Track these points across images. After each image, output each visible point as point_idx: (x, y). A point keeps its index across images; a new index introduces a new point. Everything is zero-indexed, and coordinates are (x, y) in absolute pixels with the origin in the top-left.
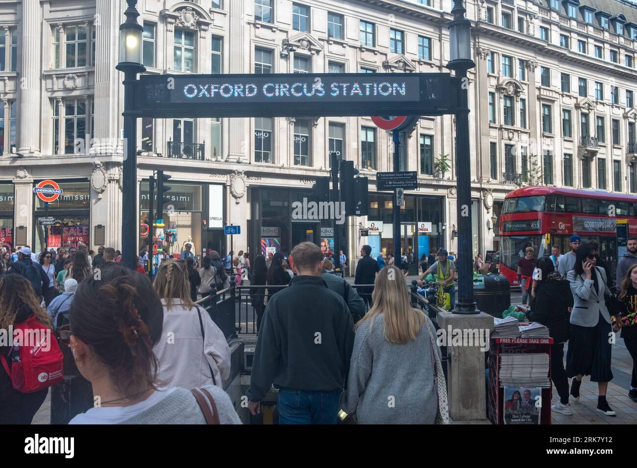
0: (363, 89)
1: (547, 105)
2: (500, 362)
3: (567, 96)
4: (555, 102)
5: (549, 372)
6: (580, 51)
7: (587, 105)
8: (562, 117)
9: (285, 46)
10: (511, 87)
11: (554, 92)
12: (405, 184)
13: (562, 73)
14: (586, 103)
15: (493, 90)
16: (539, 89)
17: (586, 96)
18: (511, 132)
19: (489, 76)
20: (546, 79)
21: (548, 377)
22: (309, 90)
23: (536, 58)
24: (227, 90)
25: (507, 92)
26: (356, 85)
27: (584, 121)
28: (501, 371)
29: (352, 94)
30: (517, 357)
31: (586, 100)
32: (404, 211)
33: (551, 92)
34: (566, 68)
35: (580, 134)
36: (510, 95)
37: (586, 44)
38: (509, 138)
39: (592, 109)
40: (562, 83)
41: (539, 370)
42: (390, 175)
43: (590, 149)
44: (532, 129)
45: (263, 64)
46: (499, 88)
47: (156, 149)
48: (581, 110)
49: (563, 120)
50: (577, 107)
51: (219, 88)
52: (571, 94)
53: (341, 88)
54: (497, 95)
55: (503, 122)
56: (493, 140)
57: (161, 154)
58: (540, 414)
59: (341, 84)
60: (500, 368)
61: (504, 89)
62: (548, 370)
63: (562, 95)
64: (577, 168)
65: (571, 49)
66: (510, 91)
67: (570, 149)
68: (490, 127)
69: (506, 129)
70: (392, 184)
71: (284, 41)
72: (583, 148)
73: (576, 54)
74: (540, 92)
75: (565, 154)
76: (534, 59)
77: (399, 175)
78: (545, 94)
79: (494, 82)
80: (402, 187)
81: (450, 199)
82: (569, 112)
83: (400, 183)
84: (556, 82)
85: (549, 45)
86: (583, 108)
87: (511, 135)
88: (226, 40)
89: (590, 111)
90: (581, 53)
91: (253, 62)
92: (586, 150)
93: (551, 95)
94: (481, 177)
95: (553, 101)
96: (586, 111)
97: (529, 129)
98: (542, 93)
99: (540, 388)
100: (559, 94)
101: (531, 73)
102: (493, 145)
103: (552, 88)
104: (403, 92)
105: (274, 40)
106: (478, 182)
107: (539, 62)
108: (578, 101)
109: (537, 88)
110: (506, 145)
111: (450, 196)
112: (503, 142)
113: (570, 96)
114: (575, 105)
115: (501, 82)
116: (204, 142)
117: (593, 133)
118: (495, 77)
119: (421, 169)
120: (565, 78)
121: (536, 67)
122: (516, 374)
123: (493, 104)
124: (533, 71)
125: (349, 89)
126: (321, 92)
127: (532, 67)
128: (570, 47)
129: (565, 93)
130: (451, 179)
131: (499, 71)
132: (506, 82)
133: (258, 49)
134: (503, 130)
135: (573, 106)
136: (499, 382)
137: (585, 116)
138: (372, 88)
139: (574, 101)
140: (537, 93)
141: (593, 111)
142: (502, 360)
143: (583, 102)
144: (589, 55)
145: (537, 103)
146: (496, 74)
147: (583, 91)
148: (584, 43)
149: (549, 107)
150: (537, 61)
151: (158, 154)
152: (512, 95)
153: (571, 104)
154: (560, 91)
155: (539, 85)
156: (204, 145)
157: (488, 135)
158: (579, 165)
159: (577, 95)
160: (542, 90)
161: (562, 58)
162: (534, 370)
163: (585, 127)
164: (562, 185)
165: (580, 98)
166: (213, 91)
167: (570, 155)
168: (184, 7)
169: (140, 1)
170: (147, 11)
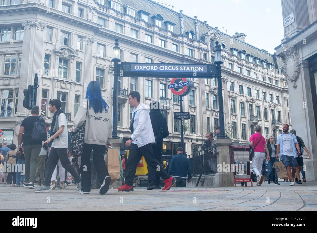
0: (190, 69)
1: (233, 100)
2: (234, 154)
3: (242, 96)
4: (237, 99)
5: (249, 157)
6: (247, 75)
7: (252, 100)
8: (240, 106)
9: (110, 68)
10: (216, 91)
11: (236, 94)
12: (185, 117)
13: (239, 85)
14: (251, 99)
15: (207, 92)
16: (229, 92)
17: (251, 96)
18: (216, 112)
19: (206, 85)
20: (232, 87)
21: (249, 158)
22: (174, 68)
23: (227, 77)
24: (148, 68)
25: (214, 93)
26: (188, 67)
27: (250, 108)
28: (234, 157)
29: (187, 70)
30: (239, 152)
31: (251, 98)
32: (166, 151)
33: (235, 94)
34: (242, 83)
35: (249, 115)
36: (216, 94)
37: (250, 72)
38: (216, 115)
39: (254, 103)
40: (240, 90)
41: (246, 156)
42: (179, 113)
43: (254, 121)
44: (227, 111)
45: (100, 76)
46: (211, 91)
47: (47, 115)
48: (249, 103)
49: (241, 107)
50: (247, 101)
51: (146, 67)
52: (244, 95)
53: (183, 68)
54: (209, 95)
55: (212, 108)
56: (208, 116)
57: (50, 118)
58: (247, 170)
59: (183, 67)
60: (234, 156)
61: (213, 92)
62: (249, 156)
63: (240, 95)
64: (248, 131)
65: (243, 74)
66: (216, 93)
67: (245, 121)
68: (207, 110)
69: (214, 111)
70: (180, 117)
71: (110, 66)
72: (251, 121)
73: (246, 76)
74: (230, 94)
75: (242, 124)
76: (226, 78)
77: (182, 113)
78: (232, 95)
79: (208, 88)
80: (184, 118)
81: (188, 144)
82: (243, 103)
83: (183, 116)
84: (237, 89)
85: (233, 72)
86: (250, 102)
87: (216, 114)
88: (83, 64)
89: (253, 103)
90: (248, 76)
91: (95, 75)
92: (252, 122)
93: (235, 95)
94: (203, 134)
95: (236, 98)
96: (251, 103)
97: (225, 111)
98: (231, 94)
99: (247, 162)
100: (239, 95)
101: (225, 85)
102: (208, 118)
103: (235, 92)
104: (202, 70)
105: (105, 65)
106: (201, 137)
107: (229, 79)
108: (248, 98)
109: (228, 92)
110: (214, 119)
111: (188, 143)
112: (213, 117)
113: (244, 96)
114: (246, 100)
115: (211, 88)
116: (71, 113)
117: (255, 114)
118: (209, 86)
119: (174, 129)
120: (241, 87)
121: (227, 82)
122: (239, 157)
123: (208, 99)
124: (226, 84)
125: (186, 68)
126: (177, 69)
127: (225, 82)
128: (243, 73)
129: (241, 94)
130: (188, 134)
131: (210, 83)
132: (214, 88)
133: (98, 69)
134: (213, 111)
135: (245, 101)
136: (234, 160)
137: (251, 105)
138: (193, 68)
139: (245, 99)
140: (228, 94)
141: (255, 103)
142: (235, 153)
143: (250, 99)
144: (252, 77)
145: (229, 99)
146: (209, 85)
147: (250, 94)
148: (249, 71)
149: (234, 101)
150: (228, 79)
151: (48, 118)
152: (217, 95)
153: (244, 100)
154: (239, 93)
155: (229, 90)
156: (71, 114)
157: (206, 114)
158: (249, 129)
159: (247, 96)
160: (230, 93)
161: (239, 78)
162: (245, 156)
163: (251, 110)
164: (242, 139)
165: (249, 97)
166: (144, 68)
167: (245, 124)
168: (64, 48)
169: (44, 44)
170: (47, 49)
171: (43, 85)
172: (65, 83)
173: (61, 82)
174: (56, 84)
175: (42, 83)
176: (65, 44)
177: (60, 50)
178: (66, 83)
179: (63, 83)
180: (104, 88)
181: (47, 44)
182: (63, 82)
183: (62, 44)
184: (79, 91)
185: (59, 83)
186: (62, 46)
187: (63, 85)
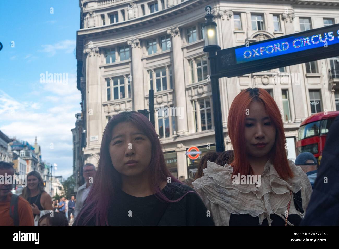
168: (259, 34)
169: (233, 35)
170: (238, 41)
171: (241, 85)
172: (267, 78)
173: (261, 77)
174: (256, 81)
175: (240, 83)
176: (259, 29)
177: (254, 37)
178: (268, 76)
179: (265, 78)
180: (318, 72)
181: (237, 34)
182: (263, 77)
183: (255, 29)
184: (286, 84)
185: (259, 79)
186: (257, 32)
187: (265, 81)
